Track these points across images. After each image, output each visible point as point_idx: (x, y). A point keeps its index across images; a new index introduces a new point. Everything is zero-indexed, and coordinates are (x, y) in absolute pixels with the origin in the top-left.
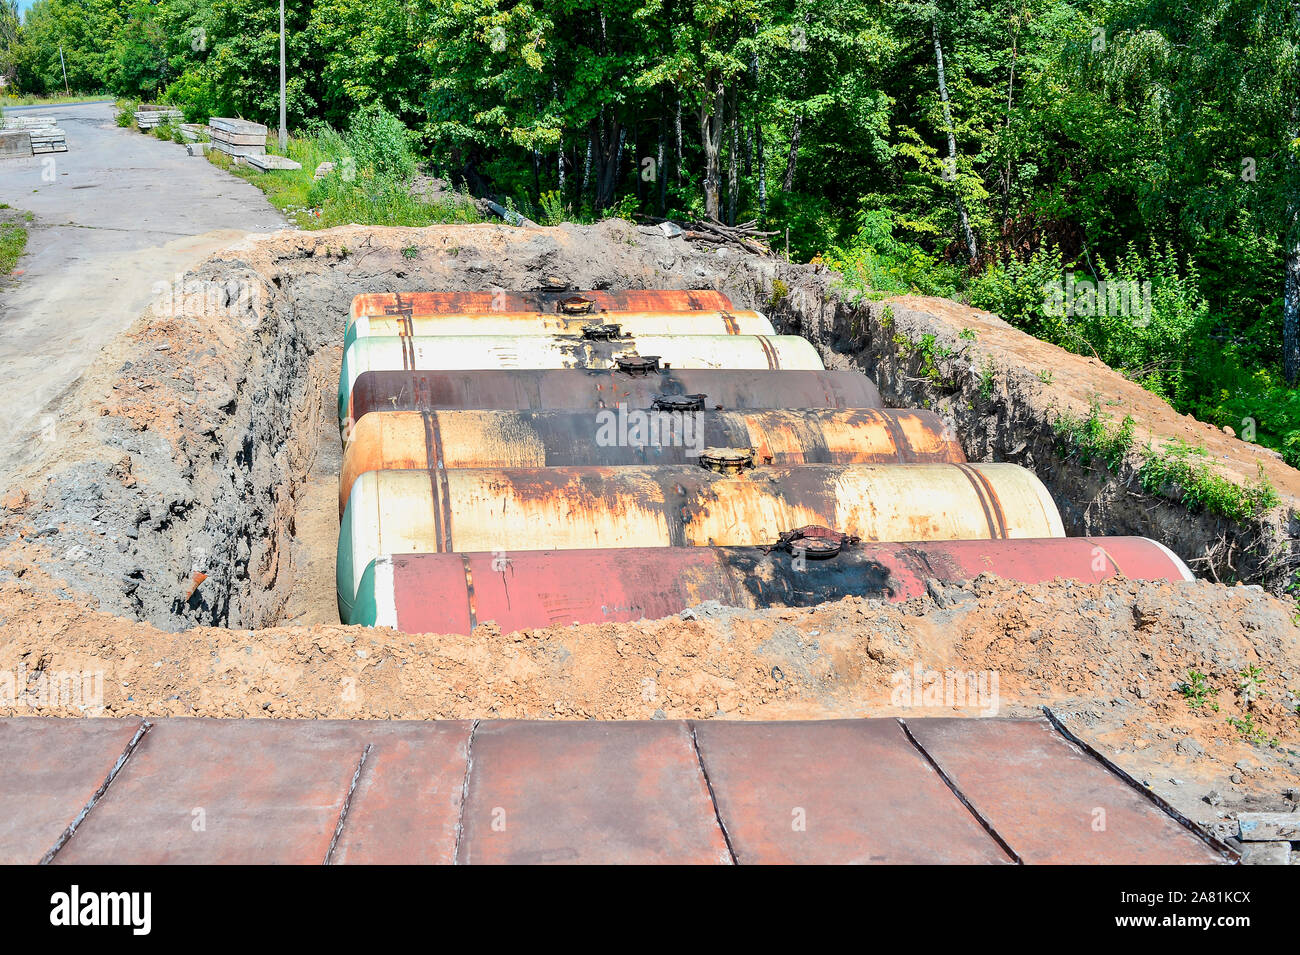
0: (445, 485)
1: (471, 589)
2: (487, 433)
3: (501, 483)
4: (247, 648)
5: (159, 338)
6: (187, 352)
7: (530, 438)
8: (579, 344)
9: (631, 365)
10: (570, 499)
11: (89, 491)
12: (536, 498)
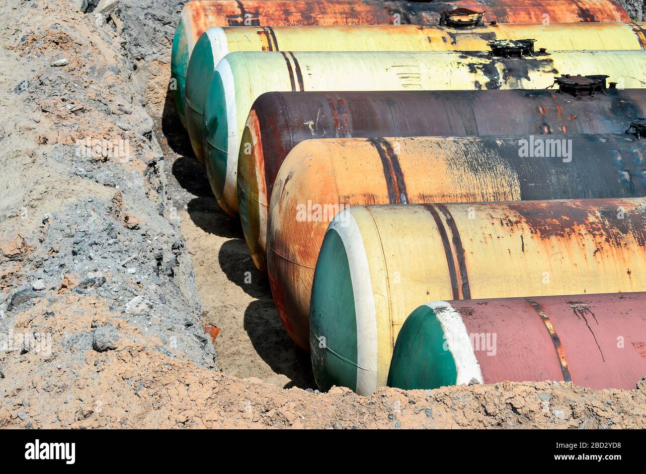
0: (451, 222)
1: (555, 339)
2: (452, 162)
3: (513, 219)
4: (427, 410)
5: (51, 51)
6: (87, 69)
7: (501, 168)
8: (488, 62)
9: (577, 84)
10: (594, 236)
11: (105, 233)
12: (556, 235)
